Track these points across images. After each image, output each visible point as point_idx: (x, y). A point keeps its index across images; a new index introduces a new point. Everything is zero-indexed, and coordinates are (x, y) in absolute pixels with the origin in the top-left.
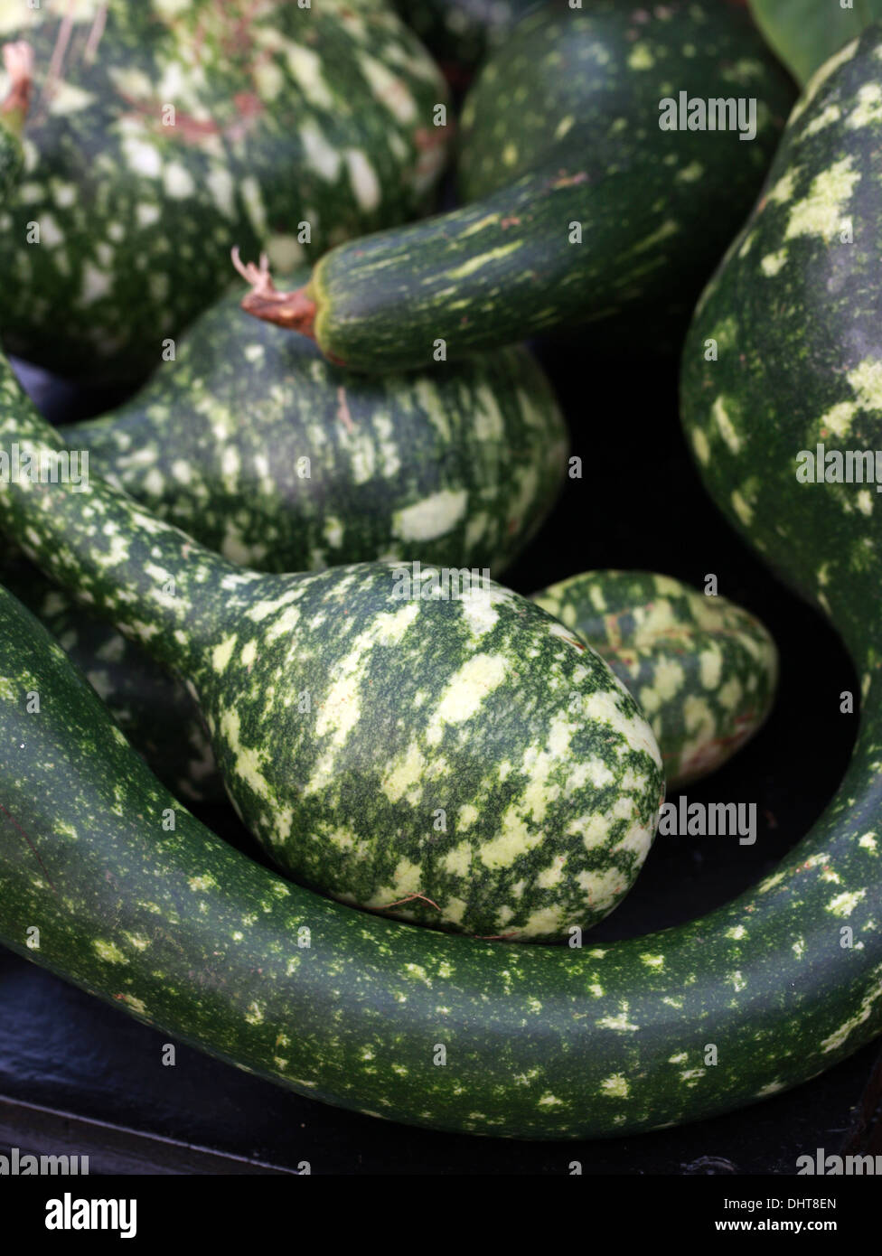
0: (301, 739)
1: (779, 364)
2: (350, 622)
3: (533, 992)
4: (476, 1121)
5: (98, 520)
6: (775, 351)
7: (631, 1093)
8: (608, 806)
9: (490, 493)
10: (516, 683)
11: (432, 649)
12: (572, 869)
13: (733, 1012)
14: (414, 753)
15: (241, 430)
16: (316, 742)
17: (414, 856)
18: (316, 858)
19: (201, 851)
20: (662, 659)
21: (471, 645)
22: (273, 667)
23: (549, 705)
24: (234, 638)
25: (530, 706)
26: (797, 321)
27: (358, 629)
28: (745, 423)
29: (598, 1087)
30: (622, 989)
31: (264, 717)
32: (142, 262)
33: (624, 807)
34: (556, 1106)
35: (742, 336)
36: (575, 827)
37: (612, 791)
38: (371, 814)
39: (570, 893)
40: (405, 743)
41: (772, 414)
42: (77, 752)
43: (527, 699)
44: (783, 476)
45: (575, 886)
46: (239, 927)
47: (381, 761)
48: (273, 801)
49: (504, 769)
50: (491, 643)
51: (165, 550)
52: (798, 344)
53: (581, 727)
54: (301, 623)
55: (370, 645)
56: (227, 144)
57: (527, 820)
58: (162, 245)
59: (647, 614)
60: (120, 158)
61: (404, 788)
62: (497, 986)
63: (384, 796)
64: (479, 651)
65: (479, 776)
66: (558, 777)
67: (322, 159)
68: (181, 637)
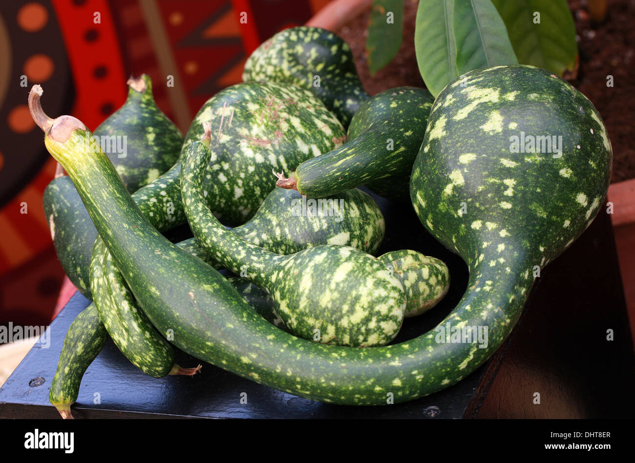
0: (296, 294)
1: (431, 177)
2: (308, 259)
3: (370, 357)
4: (358, 398)
5: (237, 246)
6: (429, 173)
7: (402, 384)
8: (386, 301)
9: (357, 233)
10: (356, 269)
11: (331, 263)
12: (378, 321)
13: (430, 358)
14: (328, 291)
15: (280, 221)
16: (300, 293)
17: (332, 323)
18: (305, 329)
19: (271, 329)
20: (410, 271)
21: (342, 260)
22: (287, 276)
23: (366, 274)
24: (277, 271)
25: (360, 275)
26: (434, 163)
27: (310, 261)
28: (425, 197)
29: (392, 383)
30: (396, 354)
31: (286, 290)
32: (251, 184)
33: (392, 302)
34: (380, 391)
35: (421, 172)
36: (377, 308)
37: (387, 297)
38: (318, 312)
39: (379, 329)
40: (325, 289)
41: (431, 192)
42: (232, 304)
43: (359, 273)
44: (437, 211)
45: (380, 327)
46: (282, 348)
47: (319, 296)
48: (291, 314)
49: (354, 293)
50: (348, 259)
51: (256, 252)
52: (435, 169)
53: (376, 280)
54: (294, 263)
55: (313, 264)
56: (273, 146)
57: (363, 307)
58: (257, 178)
59: (405, 260)
60: (241, 153)
61: (326, 303)
62: (359, 357)
63: (321, 306)
64: (345, 262)
65: (347, 296)
66: (370, 294)
67: (304, 148)
68: (263, 275)
